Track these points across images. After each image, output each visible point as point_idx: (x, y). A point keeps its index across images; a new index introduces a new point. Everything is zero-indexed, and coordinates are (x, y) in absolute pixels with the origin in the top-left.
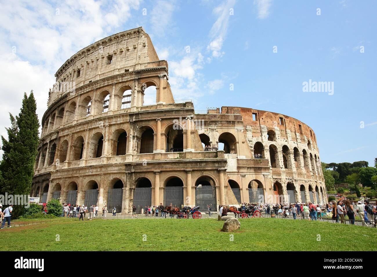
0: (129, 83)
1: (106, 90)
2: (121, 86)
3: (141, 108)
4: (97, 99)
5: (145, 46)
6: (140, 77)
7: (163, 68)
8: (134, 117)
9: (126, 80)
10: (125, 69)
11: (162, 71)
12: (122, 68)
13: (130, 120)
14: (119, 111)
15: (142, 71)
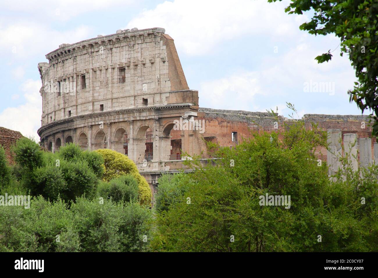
0: (149, 123)
1: (122, 128)
2: (139, 125)
3: (165, 163)
4: (113, 139)
5: (164, 62)
6: (160, 116)
7: (186, 106)
8: (157, 178)
9: (144, 119)
10: (142, 97)
11: (186, 109)
12: (139, 96)
13: (152, 181)
14: (141, 164)
15: (162, 108)
